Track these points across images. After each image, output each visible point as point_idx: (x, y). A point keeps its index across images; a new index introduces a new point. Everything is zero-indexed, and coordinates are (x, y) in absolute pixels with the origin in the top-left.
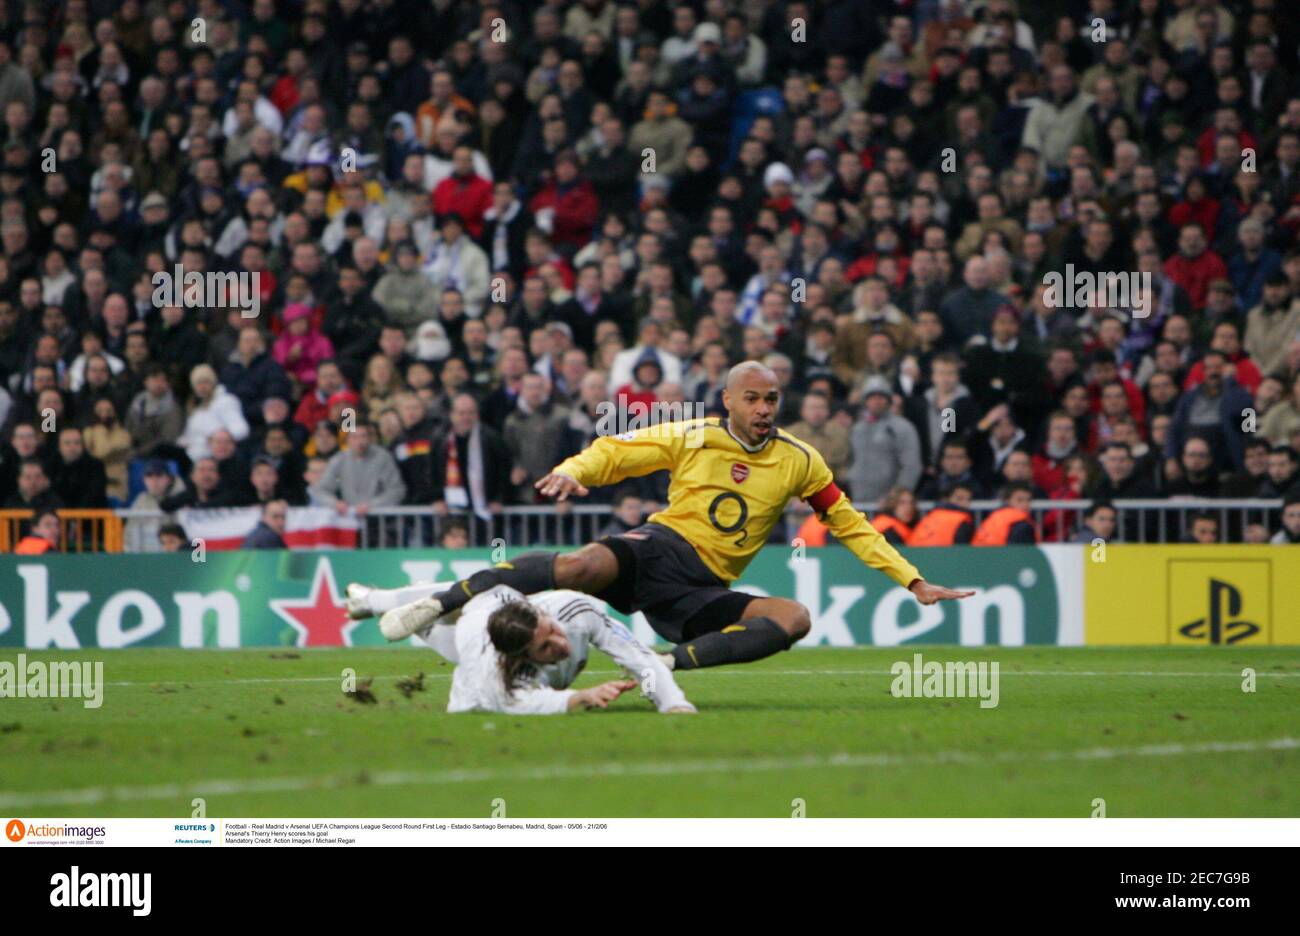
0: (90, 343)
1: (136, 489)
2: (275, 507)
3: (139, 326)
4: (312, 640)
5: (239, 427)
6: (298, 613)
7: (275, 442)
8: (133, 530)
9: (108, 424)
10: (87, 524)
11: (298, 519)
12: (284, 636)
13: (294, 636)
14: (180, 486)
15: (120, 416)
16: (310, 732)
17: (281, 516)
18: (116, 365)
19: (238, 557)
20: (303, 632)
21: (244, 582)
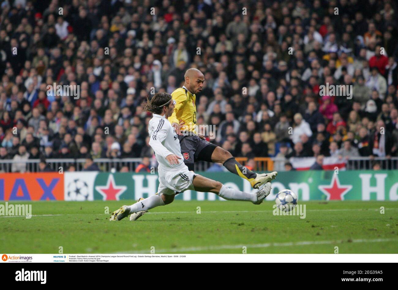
0: (263, 107)
1: (277, 152)
2: (320, 157)
3: (278, 102)
4: (332, 198)
5: (309, 133)
6: (328, 190)
7: (320, 137)
8: (276, 165)
9: (269, 131)
10: (262, 163)
11: (327, 161)
12: (323, 197)
13: (326, 197)
14: (290, 151)
15: (272, 129)
16: (332, 226)
17: (322, 160)
18: (271, 114)
19: (309, 173)
20: (328, 195)
21: (310, 180)
